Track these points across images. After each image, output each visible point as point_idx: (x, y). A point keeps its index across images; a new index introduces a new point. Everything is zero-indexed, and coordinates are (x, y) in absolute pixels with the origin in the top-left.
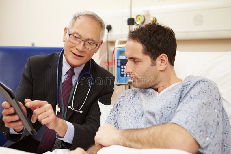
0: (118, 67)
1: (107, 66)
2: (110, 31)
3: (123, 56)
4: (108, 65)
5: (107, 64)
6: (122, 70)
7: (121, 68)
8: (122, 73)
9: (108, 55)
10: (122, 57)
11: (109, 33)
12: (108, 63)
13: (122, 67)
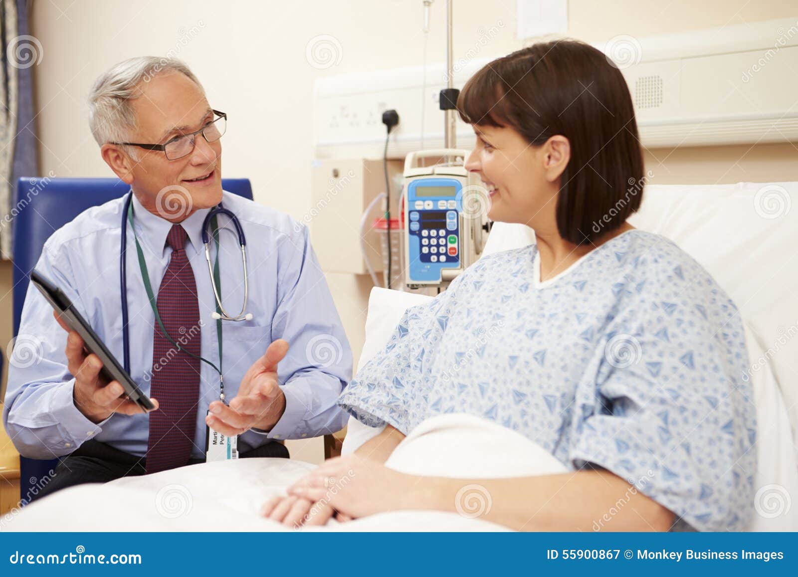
0: (412, 232)
1: (386, 231)
2: (394, 129)
3: (427, 202)
4: (389, 228)
5: (386, 226)
6: (425, 241)
7: (421, 237)
8: (425, 250)
9: (388, 199)
10: (424, 205)
11: (392, 135)
12: (390, 222)
13: (425, 233)
